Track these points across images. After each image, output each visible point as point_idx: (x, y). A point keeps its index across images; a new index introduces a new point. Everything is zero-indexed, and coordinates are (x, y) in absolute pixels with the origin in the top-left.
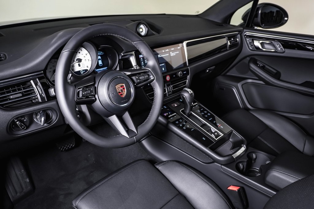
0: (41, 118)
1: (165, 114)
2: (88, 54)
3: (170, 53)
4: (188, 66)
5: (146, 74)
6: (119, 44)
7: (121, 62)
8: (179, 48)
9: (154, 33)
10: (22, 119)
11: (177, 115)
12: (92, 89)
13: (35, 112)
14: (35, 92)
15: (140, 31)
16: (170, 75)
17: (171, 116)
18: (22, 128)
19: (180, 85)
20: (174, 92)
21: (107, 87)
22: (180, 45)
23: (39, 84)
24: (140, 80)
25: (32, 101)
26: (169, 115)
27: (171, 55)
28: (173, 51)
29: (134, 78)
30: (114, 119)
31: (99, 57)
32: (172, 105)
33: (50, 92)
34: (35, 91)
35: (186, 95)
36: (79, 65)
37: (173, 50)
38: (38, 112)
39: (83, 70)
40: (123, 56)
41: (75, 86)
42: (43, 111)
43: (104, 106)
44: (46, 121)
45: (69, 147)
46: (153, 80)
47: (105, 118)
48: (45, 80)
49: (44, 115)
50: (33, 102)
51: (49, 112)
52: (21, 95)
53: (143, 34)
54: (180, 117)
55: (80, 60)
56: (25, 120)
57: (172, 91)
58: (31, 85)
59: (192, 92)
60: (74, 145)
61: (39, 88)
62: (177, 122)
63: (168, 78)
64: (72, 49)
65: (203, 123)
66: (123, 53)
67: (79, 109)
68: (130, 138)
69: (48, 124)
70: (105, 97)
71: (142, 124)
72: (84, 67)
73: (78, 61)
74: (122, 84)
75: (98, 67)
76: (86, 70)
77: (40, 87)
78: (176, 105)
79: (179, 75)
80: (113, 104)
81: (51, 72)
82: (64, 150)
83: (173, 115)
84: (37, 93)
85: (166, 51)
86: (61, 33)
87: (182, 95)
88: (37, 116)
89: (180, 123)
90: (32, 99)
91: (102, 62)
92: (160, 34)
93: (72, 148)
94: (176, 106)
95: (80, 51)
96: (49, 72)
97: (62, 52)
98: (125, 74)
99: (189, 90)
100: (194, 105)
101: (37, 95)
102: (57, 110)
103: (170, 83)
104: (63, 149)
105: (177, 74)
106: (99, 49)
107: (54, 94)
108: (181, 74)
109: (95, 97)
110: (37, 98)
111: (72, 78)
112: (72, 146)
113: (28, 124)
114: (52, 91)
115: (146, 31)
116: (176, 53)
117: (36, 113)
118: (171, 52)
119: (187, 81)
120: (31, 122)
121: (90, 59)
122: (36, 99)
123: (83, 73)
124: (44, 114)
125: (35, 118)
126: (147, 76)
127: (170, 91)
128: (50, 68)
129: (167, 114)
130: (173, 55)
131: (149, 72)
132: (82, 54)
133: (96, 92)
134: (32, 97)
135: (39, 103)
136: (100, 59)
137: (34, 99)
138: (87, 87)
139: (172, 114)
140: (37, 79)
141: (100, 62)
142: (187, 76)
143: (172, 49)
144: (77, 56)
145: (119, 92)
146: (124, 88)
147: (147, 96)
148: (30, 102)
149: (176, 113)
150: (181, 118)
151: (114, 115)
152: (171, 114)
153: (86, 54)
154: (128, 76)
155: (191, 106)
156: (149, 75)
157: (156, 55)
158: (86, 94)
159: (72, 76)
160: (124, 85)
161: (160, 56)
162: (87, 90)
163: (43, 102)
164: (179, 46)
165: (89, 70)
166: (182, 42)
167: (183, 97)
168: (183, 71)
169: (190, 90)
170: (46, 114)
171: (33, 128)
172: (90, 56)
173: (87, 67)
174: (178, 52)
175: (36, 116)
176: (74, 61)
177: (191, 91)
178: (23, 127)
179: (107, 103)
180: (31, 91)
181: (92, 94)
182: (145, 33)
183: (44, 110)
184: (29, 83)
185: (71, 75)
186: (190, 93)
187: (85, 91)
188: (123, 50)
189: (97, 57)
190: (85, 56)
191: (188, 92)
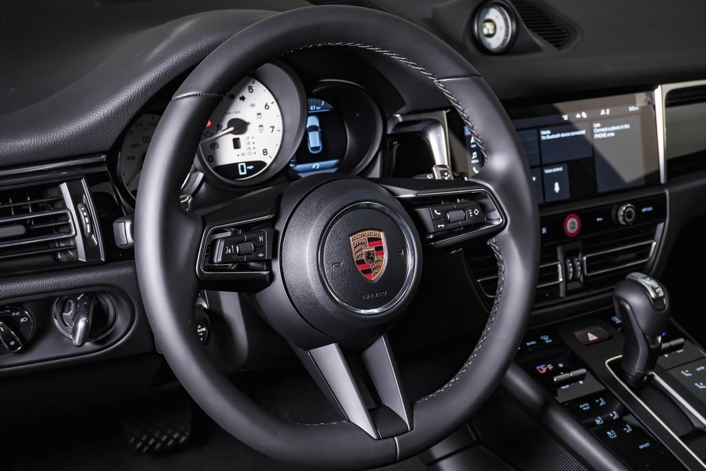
0: (76, 319)
1: (543, 369)
2: (274, 108)
3: (592, 128)
4: (665, 186)
5: (473, 203)
6: (390, 80)
7: (392, 146)
8: (632, 109)
9: (538, 41)
10: (14, 314)
11: (589, 377)
12: (261, 239)
13: (61, 297)
14: (68, 225)
15: (485, 31)
16: (581, 215)
17: (563, 376)
18: (9, 345)
19: (620, 258)
20: (589, 284)
21: (318, 237)
22: (641, 97)
23: (87, 197)
24: (449, 222)
25: (54, 254)
26: (557, 371)
27: (596, 136)
28: (606, 121)
29: (424, 212)
30: (331, 360)
31: (313, 121)
32: (577, 334)
33: (118, 230)
34: (70, 221)
35: (635, 301)
36: (236, 144)
37: (605, 117)
38: (68, 299)
39: (248, 164)
40: (399, 125)
41: (205, 221)
42: (86, 294)
43: (296, 304)
44: (89, 334)
45: (167, 441)
46: (501, 228)
47: (299, 351)
48: (107, 187)
49: (89, 311)
50: (58, 260)
51: (108, 302)
52: (20, 230)
53: (495, 43)
54: (603, 388)
55: (240, 126)
56: (22, 320)
57: (585, 277)
58: (61, 199)
59: (661, 294)
60: (184, 435)
61: (85, 214)
62: (585, 407)
63: (572, 225)
64: (210, 90)
65: (696, 425)
66: (402, 115)
67: (210, 304)
68: (379, 439)
69: (97, 343)
70: (306, 274)
71: (433, 391)
72: (253, 151)
73: (232, 129)
74: (377, 232)
75: (303, 154)
76: (259, 165)
77: (87, 210)
78: (592, 337)
79: (621, 219)
80: (330, 302)
81: (133, 158)
82: (145, 449)
83: (572, 374)
84: (76, 228)
85: (578, 116)
86: (185, 26)
87: (619, 299)
88: (67, 309)
89: (596, 411)
90: (55, 247)
91: (323, 138)
92: (564, 51)
93: (178, 448)
94: (594, 342)
95: (246, 93)
96: (128, 158)
97: (173, 98)
98: (393, 194)
99: (648, 283)
100: (665, 345)
101: (73, 237)
102: (133, 299)
103: (578, 245)
104: (142, 447)
105: (614, 212)
106: (314, 91)
107: (130, 239)
108: (629, 215)
109: (269, 268)
110: (74, 248)
111: (203, 187)
112: (179, 438)
113: (29, 336)
114: (124, 229)
115: (507, 35)
116: (618, 128)
117: (63, 298)
118: (598, 125)
119: (654, 244)
120: (43, 328)
121: (279, 126)
122: (71, 250)
123: (245, 173)
124: (88, 307)
125: (58, 316)
126: (477, 212)
127: (575, 279)
128: (134, 146)
129: (550, 366)
130: (604, 135)
131: (485, 197)
132: (253, 105)
133: (276, 250)
134: (59, 241)
135: (75, 266)
136: (314, 128)
137: (64, 251)
138: (247, 228)
139: (569, 372)
140: (83, 182)
141: (314, 140)
142: (654, 226)
143: (603, 112)
144: (232, 110)
145: (361, 262)
146: (380, 249)
147: (477, 285)
148: (49, 259)
149: (587, 369)
150: (604, 394)
151: (333, 344)
152: (566, 370)
153: (267, 106)
154: (405, 202)
155: (650, 350)
156: (484, 209)
157: (534, 131)
158: (239, 254)
159: (204, 180)
160: (382, 235)
161: (548, 137)
162: (243, 242)
163: (93, 262)
164: (634, 103)
165: (268, 164)
166: (648, 87)
167: (623, 309)
168: (638, 204)
169: (653, 283)
170: (95, 306)
171: (43, 352)
172: (279, 114)
173: (265, 152)
174: (627, 126)
175: (63, 311)
176: (219, 127)
177: (659, 290)
178: (12, 343)
179: (311, 296)
180: (56, 221)
181: (261, 255)
182: (505, 41)
183: (90, 293)
184: (54, 193)
185: (201, 175)
186: (653, 295)
187: (237, 243)
188: (403, 104)
189: (303, 120)
190: (263, 110)
191: (644, 290)
